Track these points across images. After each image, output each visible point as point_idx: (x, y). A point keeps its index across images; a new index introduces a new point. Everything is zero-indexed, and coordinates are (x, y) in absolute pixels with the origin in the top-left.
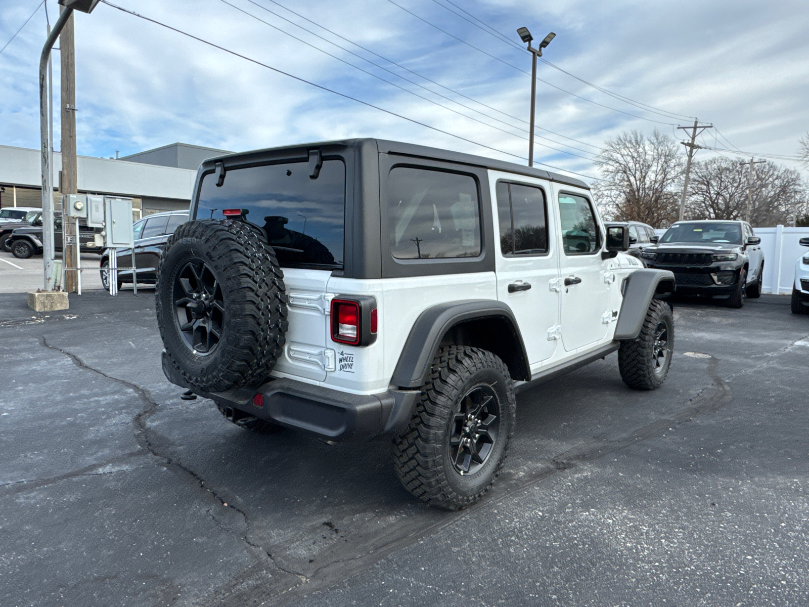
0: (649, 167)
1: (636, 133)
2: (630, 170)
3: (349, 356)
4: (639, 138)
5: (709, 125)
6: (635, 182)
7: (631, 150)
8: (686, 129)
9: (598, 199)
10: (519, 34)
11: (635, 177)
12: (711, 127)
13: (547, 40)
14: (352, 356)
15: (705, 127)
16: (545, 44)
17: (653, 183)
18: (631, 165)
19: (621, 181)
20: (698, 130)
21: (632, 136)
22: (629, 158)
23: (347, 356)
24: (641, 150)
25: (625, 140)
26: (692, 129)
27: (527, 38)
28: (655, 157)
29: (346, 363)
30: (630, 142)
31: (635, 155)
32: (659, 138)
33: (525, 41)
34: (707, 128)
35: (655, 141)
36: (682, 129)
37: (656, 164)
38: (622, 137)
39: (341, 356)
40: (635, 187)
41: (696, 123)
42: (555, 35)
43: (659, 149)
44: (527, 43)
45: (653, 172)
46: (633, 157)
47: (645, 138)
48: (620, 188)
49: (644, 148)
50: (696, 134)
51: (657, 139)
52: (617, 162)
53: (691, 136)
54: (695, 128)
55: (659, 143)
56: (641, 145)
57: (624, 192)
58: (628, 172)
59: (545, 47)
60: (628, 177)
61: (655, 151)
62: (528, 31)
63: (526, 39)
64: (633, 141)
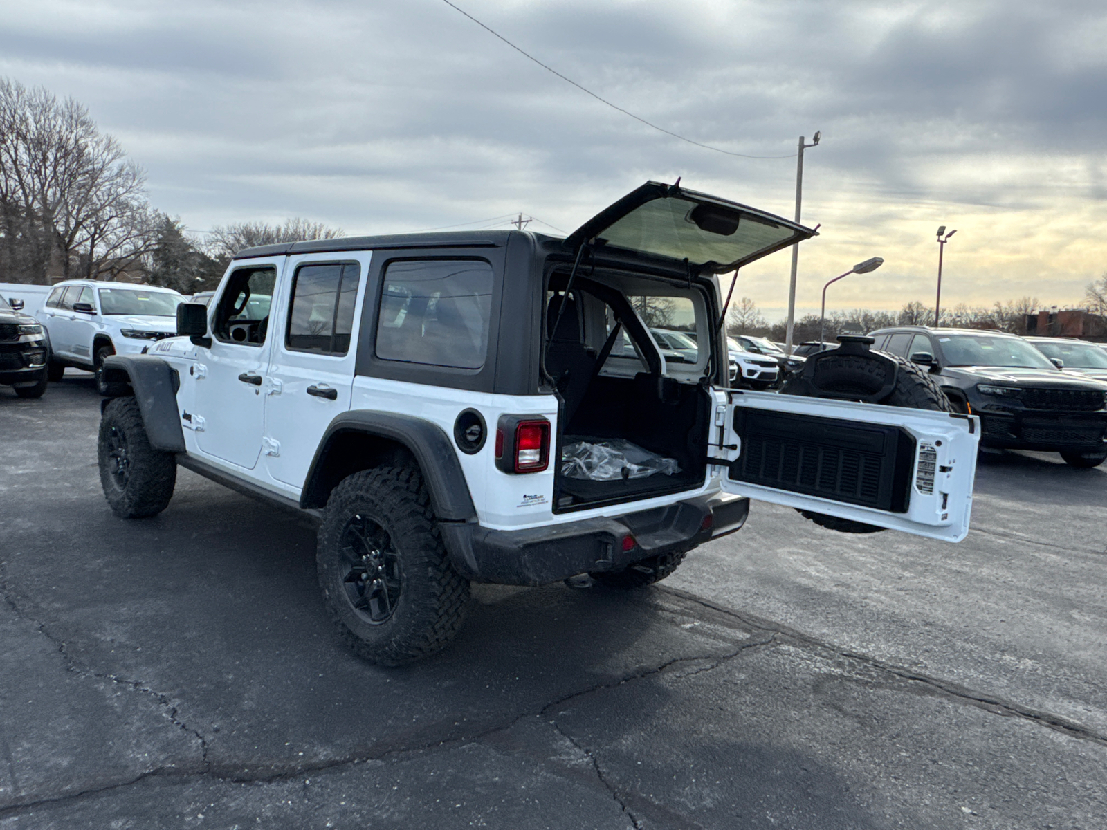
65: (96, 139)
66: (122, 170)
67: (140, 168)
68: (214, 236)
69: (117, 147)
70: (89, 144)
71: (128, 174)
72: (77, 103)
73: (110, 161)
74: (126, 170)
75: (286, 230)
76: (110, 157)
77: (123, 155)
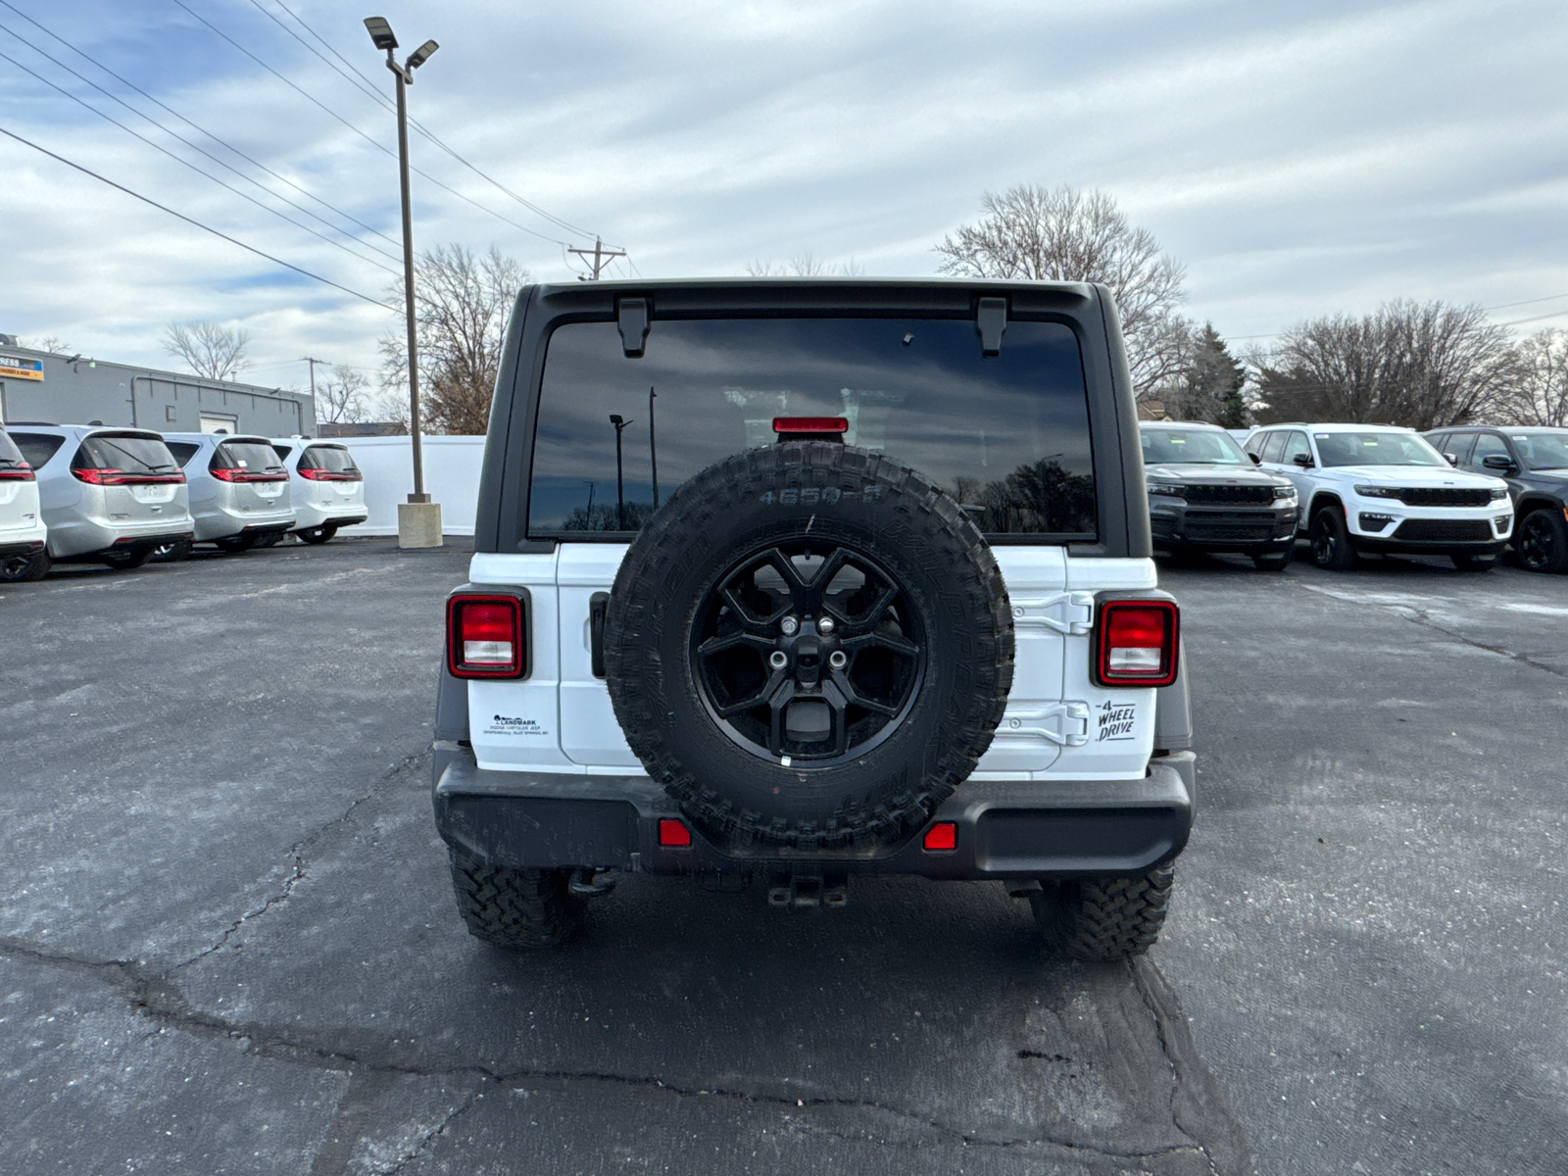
0: (487, 315)
1: (459, 250)
2: (454, 319)
3: (1124, 708)
4: (465, 261)
5: (620, 251)
6: (464, 342)
7: (452, 280)
8: (583, 254)
9: (398, 372)
10: (369, 28)
11: (464, 333)
12: (624, 254)
13: (423, 53)
14: (1131, 708)
15: (614, 254)
16: (417, 61)
17: (497, 345)
18: (455, 307)
19: (438, 339)
20: (603, 258)
21: (453, 255)
22: (450, 298)
23: (1118, 708)
24: (470, 283)
25: (441, 260)
26: (593, 256)
27: (385, 40)
28: (497, 297)
29: (1116, 723)
30: (450, 265)
31: (462, 292)
32: (501, 263)
33: (380, 47)
34: (616, 257)
35: (495, 268)
36: (577, 254)
37: (499, 311)
38: (434, 255)
39: (1106, 712)
40: (466, 351)
41: (598, 244)
42: (437, 46)
43: (503, 284)
44: (385, 51)
45: (496, 325)
46: (457, 296)
47: (475, 261)
48: (439, 352)
49: (475, 281)
50: (601, 264)
51: (498, 265)
52: (428, 302)
53: (593, 266)
54: (598, 253)
55: (502, 272)
56: (471, 275)
57: (446, 360)
58: (451, 323)
59: (416, 65)
60: (453, 333)
61: (496, 286)
62: (388, 26)
63: (383, 43)
64: (454, 265)
65: (1125, 237)
66: (1155, 270)
67: (1177, 265)
68: (1283, 342)
69: (1149, 242)
70: (1117, 244)
71: (1162, 275)
72: (1105, 196)
73: (1141, 262)
74: (1160, 270)
75: (1379, 321)
76: (1140, 257)
77: (1157, 251)
